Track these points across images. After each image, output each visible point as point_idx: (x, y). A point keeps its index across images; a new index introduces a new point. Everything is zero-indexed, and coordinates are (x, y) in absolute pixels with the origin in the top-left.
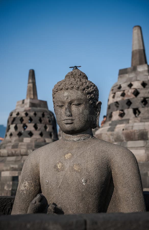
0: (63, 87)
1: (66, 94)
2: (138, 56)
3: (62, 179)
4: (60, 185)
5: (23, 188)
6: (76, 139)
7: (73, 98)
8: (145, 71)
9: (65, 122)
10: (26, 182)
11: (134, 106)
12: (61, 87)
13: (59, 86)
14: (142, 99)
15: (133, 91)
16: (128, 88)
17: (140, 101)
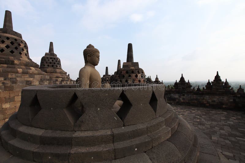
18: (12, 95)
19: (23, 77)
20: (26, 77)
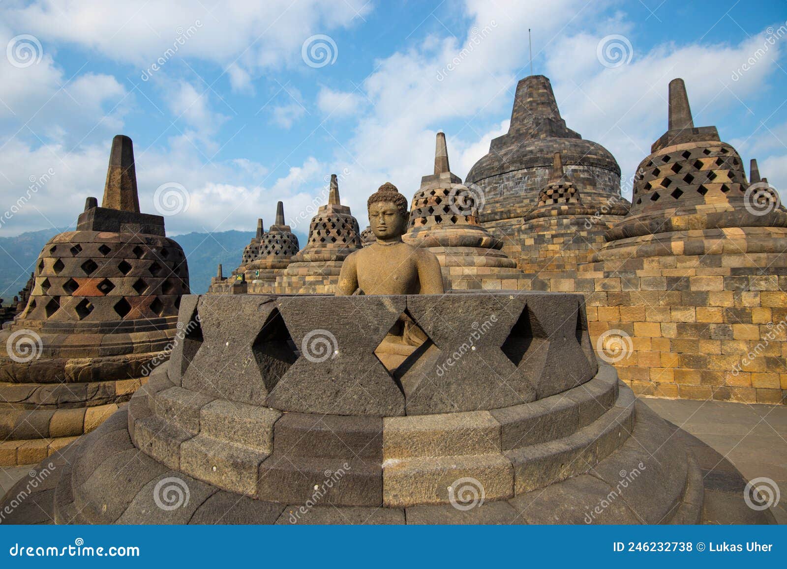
1: (380, 205)
2: (441, 162)
4: (375, 281)
5: (343, 284)
6: (388, 244)
7: (386, 209)
8: (447, 178)
9: (379, 229)
11: (435, 213)
12: (375, 199)
14: (444, 206)
15: (435, 198)
16: (431, 195)
17: (442, 208)
18: (626, 319)
19: (679, 265)
20: (688, 264)
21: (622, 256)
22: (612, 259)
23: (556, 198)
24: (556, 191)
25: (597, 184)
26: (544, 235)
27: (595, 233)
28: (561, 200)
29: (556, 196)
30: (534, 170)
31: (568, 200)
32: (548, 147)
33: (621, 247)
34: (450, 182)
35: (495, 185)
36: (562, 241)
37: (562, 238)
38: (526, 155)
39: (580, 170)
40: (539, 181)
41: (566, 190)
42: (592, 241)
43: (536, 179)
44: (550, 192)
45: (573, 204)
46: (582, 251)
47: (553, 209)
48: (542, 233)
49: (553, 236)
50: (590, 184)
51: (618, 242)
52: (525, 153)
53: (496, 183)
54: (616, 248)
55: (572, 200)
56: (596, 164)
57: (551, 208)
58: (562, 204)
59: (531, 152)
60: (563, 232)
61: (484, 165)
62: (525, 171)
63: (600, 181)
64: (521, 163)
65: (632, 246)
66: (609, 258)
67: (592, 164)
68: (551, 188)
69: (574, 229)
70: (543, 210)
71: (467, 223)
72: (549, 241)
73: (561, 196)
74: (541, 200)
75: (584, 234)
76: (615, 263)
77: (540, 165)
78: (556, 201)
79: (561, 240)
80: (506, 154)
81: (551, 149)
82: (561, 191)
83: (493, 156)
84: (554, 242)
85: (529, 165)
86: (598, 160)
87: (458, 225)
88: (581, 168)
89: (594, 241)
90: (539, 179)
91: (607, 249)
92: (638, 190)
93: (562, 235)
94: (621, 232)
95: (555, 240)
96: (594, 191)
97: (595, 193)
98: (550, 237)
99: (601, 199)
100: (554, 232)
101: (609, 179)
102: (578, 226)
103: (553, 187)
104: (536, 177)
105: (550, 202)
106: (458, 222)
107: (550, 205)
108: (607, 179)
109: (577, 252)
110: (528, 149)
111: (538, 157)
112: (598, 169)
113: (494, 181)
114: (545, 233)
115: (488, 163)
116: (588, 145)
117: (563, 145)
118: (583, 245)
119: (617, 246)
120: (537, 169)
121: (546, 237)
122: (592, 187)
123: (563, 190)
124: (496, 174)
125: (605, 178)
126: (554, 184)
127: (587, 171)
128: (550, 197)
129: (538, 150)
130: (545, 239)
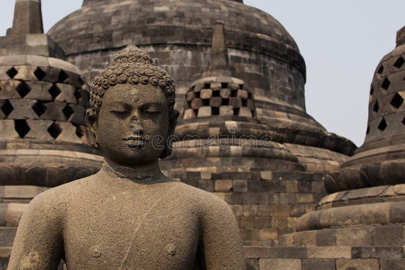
0: (129, 79)
1: (134, 91)
2: (27, 16)
3: (129, 248)
4: (125, 258)
5: (30, 264)
6: (141, 176)
7: (148, 100)
10: (36, 253)
11: (17, 114)
12: (123, 77)
13: (119, 75)
14: (35, 101)
15: (17, 83)
16: (7, 77)
17: (30, 107)
21: (365, 220)
22: (346, 225)
23: (216, 105)
24: (216, 93)
25: (271, 86)
26: (199, 173)
27: (286, 175)
28: (225, 110)
29: (216, 102)
30: (167, 49)
31: (236, 111)
32: (193, 11)
33: (360, 203)
34: (47, 54)
35: (94, 70)
36: (230, 187)
37: (230, 181)
38: (152, 20)
39: (245, 60)
40: (175, 70)
41: (234, 93)
42: (280, 188)
43: (170, 67)
44: (206, 94)
45: (244, 119)
46: (263, 208)
47: (211, 125)
48: (192, 170)
49: (215, 177)
50: (261, 86)
51: (354, 194)
52: (152, 16)
53: (96, 66)
54: (350, 204)
55: (244, 113)
56: (270, 52)
57: (207, 123)
58: (227, 118)
59: (163, 15)
60: (229, 169)
61: (75, 27)
62: (152, 49)
63: (274, 82)
64: (145, 34)
65: (378, 201)
66: (341, 223)
67: (263, 52)
68: (207, 86)
69: (248, 165)
70: (194, 126)
71: (79, 141)
72: (207, 185)
73: (225, 102)
74: (190, 107)
75: (266, 175)
76: (355, 231)
77: (178, 42)
78: (215, 111)
79: (229, 185)
80: (117, 13)
81: (197, 15)
82: (225, 93)
83: (92, 13)
84: (217, 188)
85: (158, 39)
86: (274, 44)
87: (62, 143)
88: (246, 56)
89: (283, 189)
90: (175, 67)
91: (333, 206)
92: (380, 105)
93: (230, 176)
94: (358, 175)
95: (218, 184)
96: (266, 99)
97: (267, 103)
98: (209, 177)
99: (277, 113)
100: (214, 169)
101: (290, 80)
102: (256, 161)
103: (212, 86)
104: (169, 62)
105: (205, 111)
106: (60, 138)
107: (204, 118)
108: (287, 81)
109: (255, 208)
110: (157, 9)
111: (175, 27)
112: (273, 62)
113: (93, 62)
114: (199, 169)
115: (82, 25)
116: (257, 16)
117: (217, 11)
118: (266, 196)
119: (352, 201)
120: (171, 49)
121: (203, 177)
122: (262, 91)
123: (229, 93)
124: (95, 48)
125: (283, 78)
126: (213, 79)
127: (256, 62)
128: (206, 102)
129: (174, 14)
130: (201, 181)
